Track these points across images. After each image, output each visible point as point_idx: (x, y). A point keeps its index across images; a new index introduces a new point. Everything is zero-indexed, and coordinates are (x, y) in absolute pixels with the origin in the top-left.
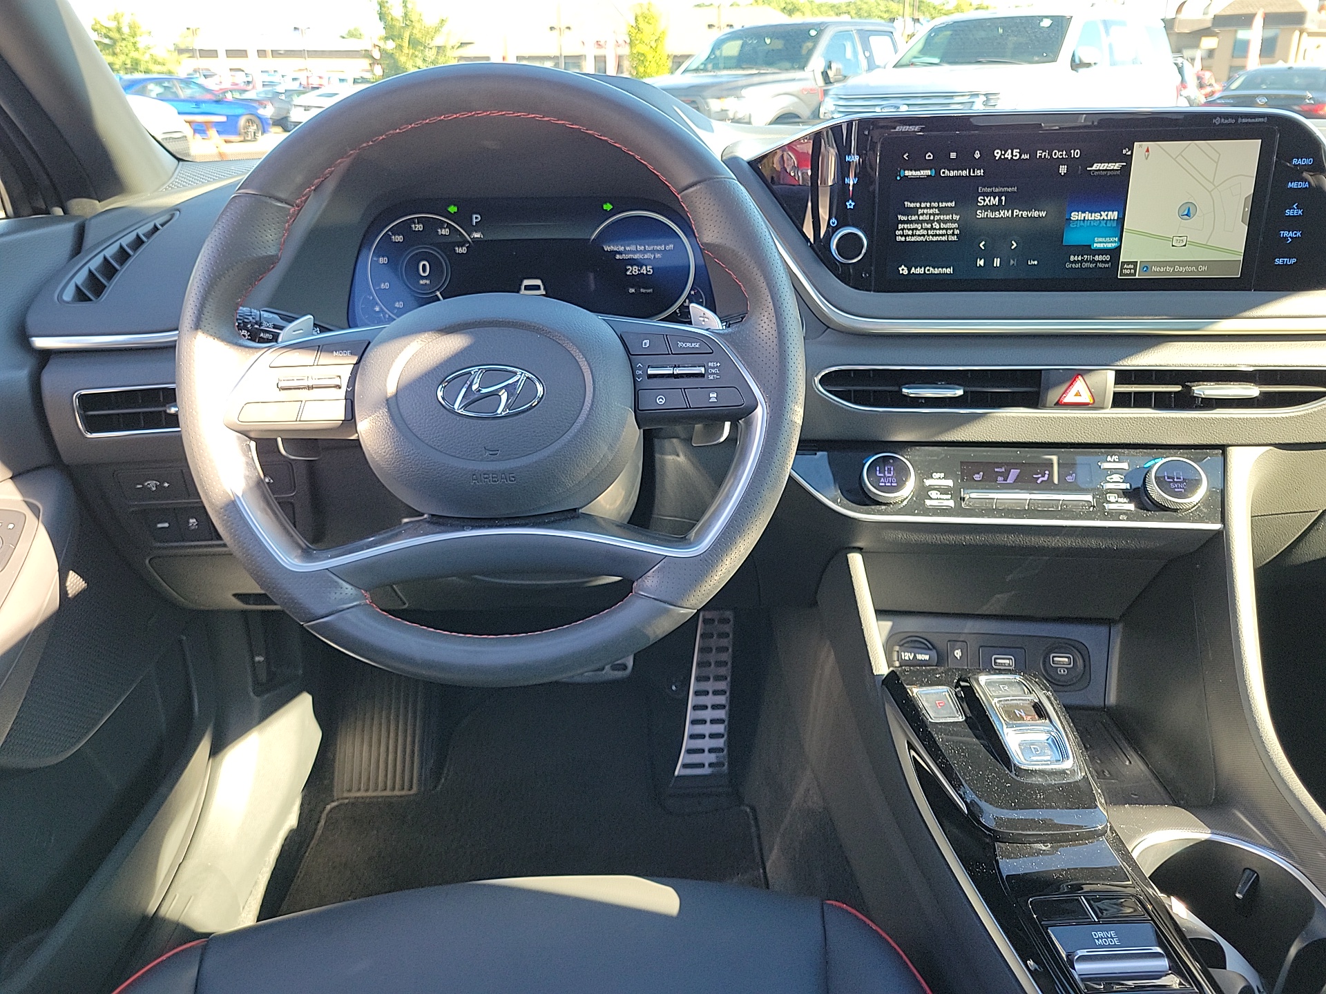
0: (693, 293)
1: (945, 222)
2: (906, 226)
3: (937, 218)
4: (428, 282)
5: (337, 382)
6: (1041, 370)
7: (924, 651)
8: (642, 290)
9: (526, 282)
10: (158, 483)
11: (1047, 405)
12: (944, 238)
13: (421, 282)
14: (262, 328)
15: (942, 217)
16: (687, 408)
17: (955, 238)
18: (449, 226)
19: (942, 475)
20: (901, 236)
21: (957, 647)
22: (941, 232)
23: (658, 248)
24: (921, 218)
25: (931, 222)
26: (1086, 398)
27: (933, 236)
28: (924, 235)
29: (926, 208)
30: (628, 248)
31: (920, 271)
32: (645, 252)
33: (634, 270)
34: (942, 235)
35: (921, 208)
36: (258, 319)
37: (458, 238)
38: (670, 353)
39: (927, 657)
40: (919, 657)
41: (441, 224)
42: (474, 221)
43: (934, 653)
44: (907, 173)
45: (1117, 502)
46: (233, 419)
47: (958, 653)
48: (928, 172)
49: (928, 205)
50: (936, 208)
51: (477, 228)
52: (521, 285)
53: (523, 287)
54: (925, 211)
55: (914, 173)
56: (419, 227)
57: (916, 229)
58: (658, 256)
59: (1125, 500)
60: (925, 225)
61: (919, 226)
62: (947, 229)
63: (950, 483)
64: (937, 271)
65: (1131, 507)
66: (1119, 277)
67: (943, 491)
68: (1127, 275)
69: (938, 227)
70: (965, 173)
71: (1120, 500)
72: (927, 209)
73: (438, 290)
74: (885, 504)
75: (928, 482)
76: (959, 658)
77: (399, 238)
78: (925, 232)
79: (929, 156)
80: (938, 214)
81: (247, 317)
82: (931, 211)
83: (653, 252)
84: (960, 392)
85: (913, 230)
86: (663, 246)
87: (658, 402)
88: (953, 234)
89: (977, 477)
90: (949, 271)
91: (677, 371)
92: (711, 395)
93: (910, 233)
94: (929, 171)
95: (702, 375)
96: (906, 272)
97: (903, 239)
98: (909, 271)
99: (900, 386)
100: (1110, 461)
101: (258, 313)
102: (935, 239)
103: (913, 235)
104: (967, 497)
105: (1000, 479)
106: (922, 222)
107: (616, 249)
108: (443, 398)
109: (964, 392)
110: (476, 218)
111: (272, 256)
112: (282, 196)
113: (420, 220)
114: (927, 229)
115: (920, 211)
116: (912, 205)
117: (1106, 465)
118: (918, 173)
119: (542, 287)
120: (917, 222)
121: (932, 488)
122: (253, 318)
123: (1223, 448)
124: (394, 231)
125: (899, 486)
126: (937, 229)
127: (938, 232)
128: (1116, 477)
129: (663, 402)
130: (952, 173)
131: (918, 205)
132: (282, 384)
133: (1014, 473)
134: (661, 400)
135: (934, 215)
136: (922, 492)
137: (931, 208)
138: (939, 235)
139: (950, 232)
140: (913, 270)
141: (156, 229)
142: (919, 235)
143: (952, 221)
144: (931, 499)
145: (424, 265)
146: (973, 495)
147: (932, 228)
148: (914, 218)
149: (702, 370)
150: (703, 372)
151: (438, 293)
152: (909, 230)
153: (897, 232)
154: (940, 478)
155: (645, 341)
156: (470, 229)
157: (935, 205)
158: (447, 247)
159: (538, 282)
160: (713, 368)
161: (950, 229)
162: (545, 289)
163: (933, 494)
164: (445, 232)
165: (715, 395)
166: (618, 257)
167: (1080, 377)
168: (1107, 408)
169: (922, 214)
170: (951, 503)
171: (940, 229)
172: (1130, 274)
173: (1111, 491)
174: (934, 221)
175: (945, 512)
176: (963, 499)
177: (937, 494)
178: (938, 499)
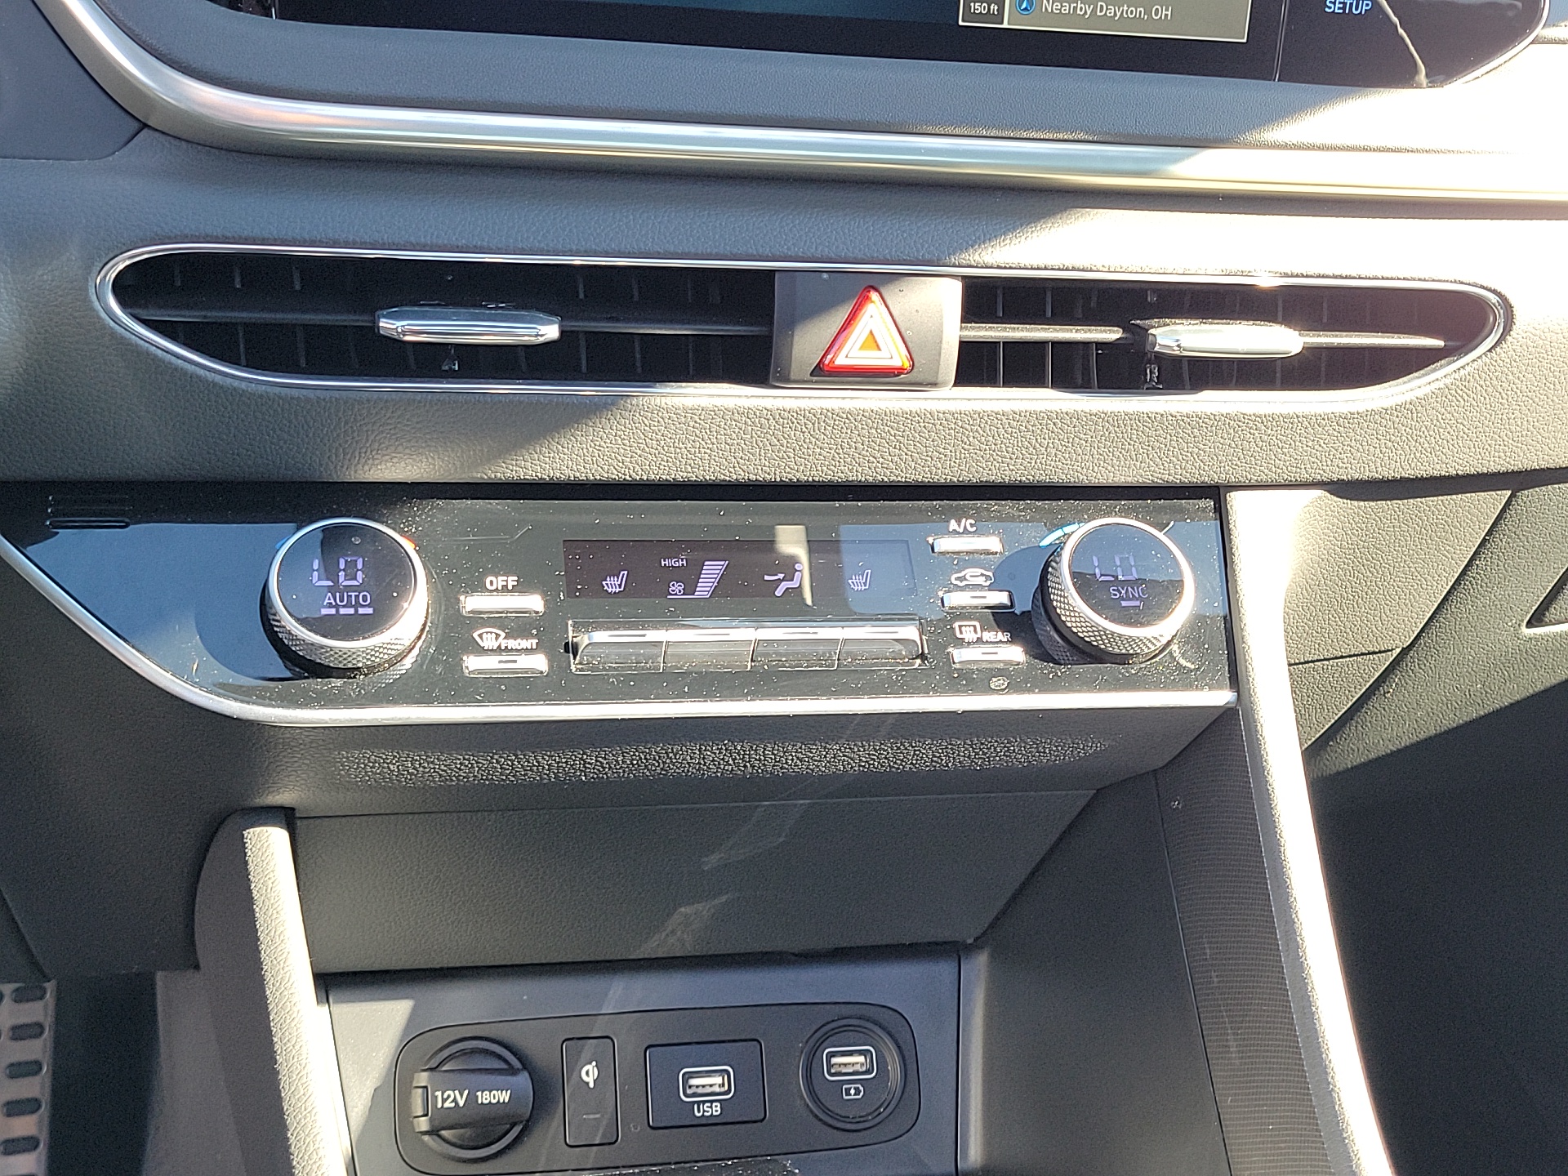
6: (771, 273)
7: (497, 1079)
11: (792, 377)
19: (512, 581)
21: (585, 1057)
26: (893, 355)
39: (505, 1097)
40: (485, 1097)
43: (524, 1082)
45: (979, 640)
59: (1001, 636)
63: (534, 602)
65: (1016, 654)
66: (961, 23)
67: (515, 625)
68: (980, 17)
71: (988, 636)
74: (340, 672)
75: (472, 603)
84: (550, 331)
99: (374, 309)
100: (955, 532)
104: (583, 640)
105: (676, 587)
109: (562, 333)
117: (944, 544)
121: (481, 619)
123: (1215, 494)
125: (382, 616)
128: (974, 575)
133: (712, 570)
136: (454, 633)
144: (480, 651)
146: (601, 636)
154: (505, 587)
163: (488, 638)
167: (874, 296)
168: (944, 384)
170: (539, 663)
172: (988, 16)
173: (962, 614)
175: (521, 688)
176: (572, 649)
177: (498, 636)
178: (499, 650)
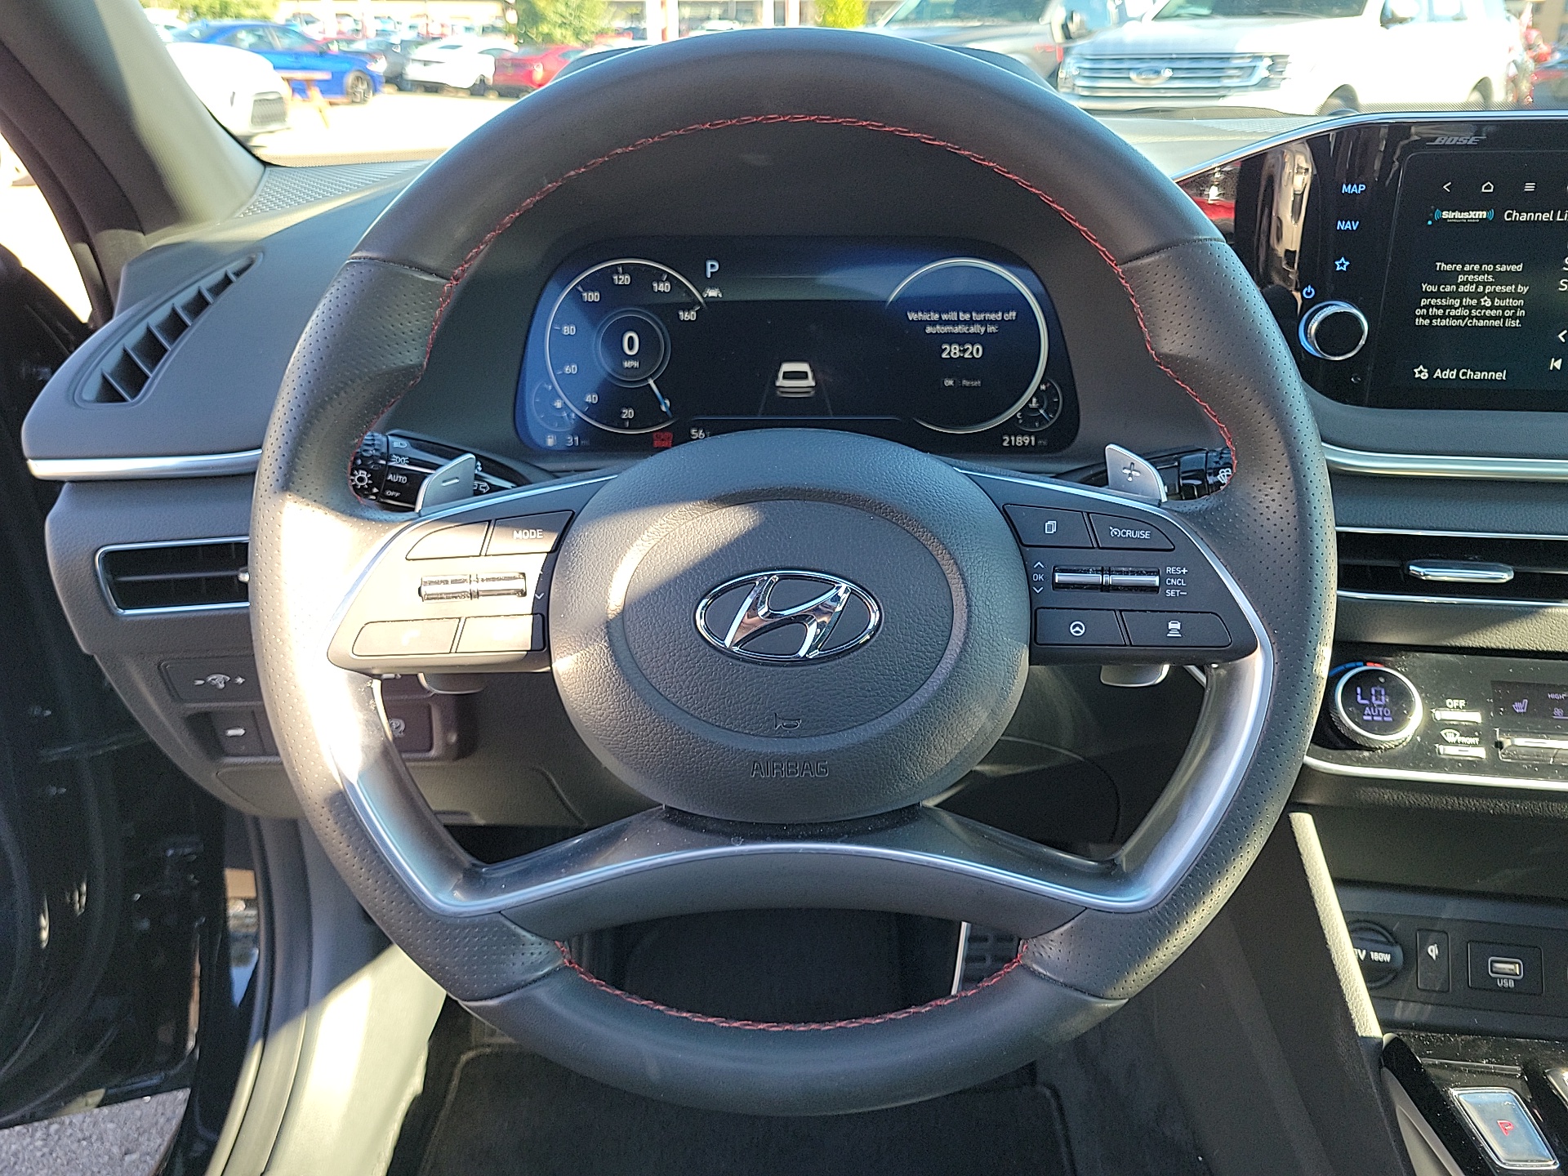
0: (1043, 387)
1: (1503, 296)
2: (1433, 302)
3: (1489, 289)
4: (636, 364)
5: (519, 584)
7: (1381, 947)
8: (965, 383)
9: (787, 367)
10: (229, 679)
12: (1497, 323)
13: (627, 364)
14: (391, 464)
15: (1498, 288)
16: (1125, 645)
17: (1516, 323)
18: (670, 278)
19: (1462, 703)
20: (1424, 317)
21: (1430, 940)
22: (1493, 313)
23: (992, 317)
24: (1462, 289)
25: (1478, 296)
27: (1478, 318)
28: (1463, 318)
29: (1473, 272)
30: (945, 317)
31: (1449, 374)
32: (971, 322)
33: (952, 351)
34: (1496, 318)
35: (1463, 272)
36: (384, 450)
37: (684, 298)
38: (1095, 546)
39: (1387, 958)
41: (658, 276)
42: (709, 270)
43: (1398, 950)
44: (1445, 215)
46: (344, 647)
47: (1433, 951)
48: (1483, 214)
49: (1476, 267)
50: (1488, 273)
52: (778, 371)
53: (781, 375)
54: (1470, 278)
55: (1457, 215)
56: (625, 279)
57: (1451, 307)
58: (992, 329)
60: (1467, 301)
61: (1457, 303)
62: (1504, 308)
63: (1476, 717)
64: (1478, 376)
67: (1468, 730)
69: (1488, 303)
70: (1546, 217)
72: (1473, 276)
73: (651, 376)
74: (1369, 749)
75: (1440, 715)
76: (1434, 957)
77: (594, 296)
78: (1466, 312)
79: (1488, 187)
80: (1491, 284)
81: (366, 448)
82: (1482, 278)
83: (983, 323)
84: (1506, 576)
85: (1445, 308)
86: (1000, 314)
87: (1072, 631)
88: (1514, 317)
89: (1520, 707)
90: (1499, 376)
91: (1110, 579)
92: (1171, 626)
93: (1440, 312)
94: (1485, 213)
95: (1153, 589)
96: (1425, 376)
97: (1427, 322)
98: (1431, 373)
99: (1406, 561)
101: (384, 439)
102: (1481, 323)
103: (1443, 317)
104: (1507, 743)
105: (1558, 712)
106: (1461, 296)
107: (926, 317)
108: (708, 630)
109: (1515, 575)
110: (712, 267)
111: (412, 366)
112: (431, 263)
113: (626, 269)
114: (1470, 308)
115: (1461, 278)
116: (1449, 267)
118: (1465, 215)
119: (810, 375)
120: (1453, 295)
121: (1445, 724)
122: (376, 450)
124: (588, 285)
125: (1396, 722)
126: (1487, 308)
127: (1488, 313)
129: (1082, 632)
130: (1524, 217)
131: (1459, 267)
132: (425, 590)
134: (1077, 629)
135: (1485, 284)
136: (1433, 731)
137: (1480, 273)
138: (1490, 318)
139: (1508, 313)
140: (1438, 373)
141: (227, 281)
142: (1456, 317)
143: (1516, 296)
144: (1447, 743)
145: (631, 339)
146: (1520, 741)
147: (1479, 307)
148: (1448, 289)
149: (1155, 580)
150: (1157, 583)
151: (651, 382)
152: (1438, 307)
153: (1418, 312)
154: (1458, 707)
155: (1049, 523)
156: (703, 283)
157: (1490, 268)
158: (667, 309)
159: (804, 367)
160: (1175, 577)
161: (1510, 308)
162: (814, 377)
163: (1450, 735)
164: (664, 287)
165: (1178, 626)
166: (929, 330)
169: (1464, 283)
170: (1481, 752)
171: (1491, 308)
174: (1483, 294)
175: (1472, 766)
176: (1499, 745)
177: (1455, 735)
178: (1457, 744)
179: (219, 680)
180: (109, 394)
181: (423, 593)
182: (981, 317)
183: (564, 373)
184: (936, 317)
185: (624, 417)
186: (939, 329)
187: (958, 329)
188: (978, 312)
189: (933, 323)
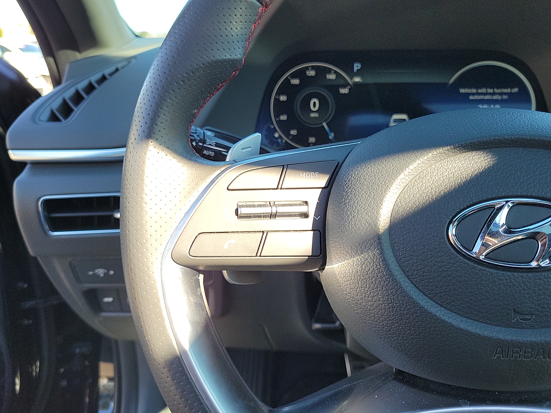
4: (317, 115)
5: (303, 209)
9: (395, 117)
10: (106, 271)
13: (312, 115)
14: (205, 145)
18: (336, 72)
23: (505, 91)
30: (480, 91)
32: (494, 94)
36: (202, 137)
37: (342, 82)
41: (329, 71)
42: (355, 68)
51: (358, 74)
52: (390, 118)
53: (392, 121)
56: (311, 73)
58: (505, 97)
73: (324, 121)
77: (297, 82)
81: (192, 134)
83: (501, 94)
86: (509, 90)
101: (202, 131)
107: (470, 91)
110: (357, 66)
113: (313, 68)
122: (198, 135)
124: (293, 76)
132: (243, 211)
141: (117, 70)
145: (315, 103)
151: (325, 124)
156: (352, 74)
158: (334, 88)
159: (404, 116)
164: (332, 76)
166: (471, 98)
179: (101, 272)
180: (53, 118)
181: (239, 213)
182: (499, 91)
183: (280, 120)
184: (474, 91)
185: (310, 142)
186: (477, 97)
187: (487, 97)
188: (498, 88)
189: (473, 94)
